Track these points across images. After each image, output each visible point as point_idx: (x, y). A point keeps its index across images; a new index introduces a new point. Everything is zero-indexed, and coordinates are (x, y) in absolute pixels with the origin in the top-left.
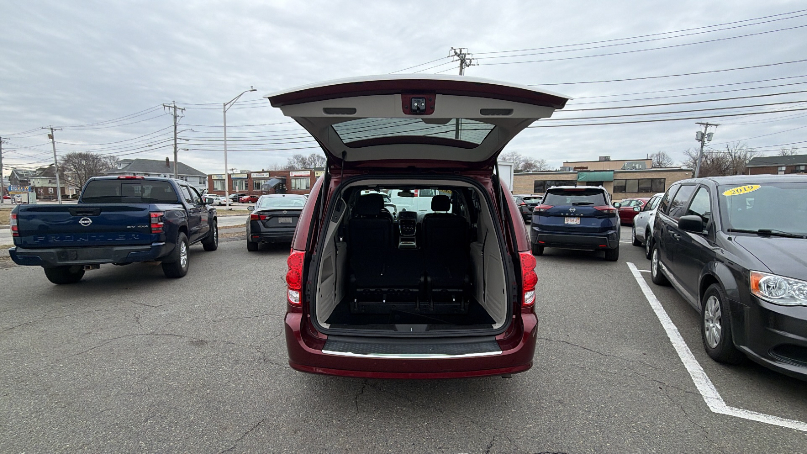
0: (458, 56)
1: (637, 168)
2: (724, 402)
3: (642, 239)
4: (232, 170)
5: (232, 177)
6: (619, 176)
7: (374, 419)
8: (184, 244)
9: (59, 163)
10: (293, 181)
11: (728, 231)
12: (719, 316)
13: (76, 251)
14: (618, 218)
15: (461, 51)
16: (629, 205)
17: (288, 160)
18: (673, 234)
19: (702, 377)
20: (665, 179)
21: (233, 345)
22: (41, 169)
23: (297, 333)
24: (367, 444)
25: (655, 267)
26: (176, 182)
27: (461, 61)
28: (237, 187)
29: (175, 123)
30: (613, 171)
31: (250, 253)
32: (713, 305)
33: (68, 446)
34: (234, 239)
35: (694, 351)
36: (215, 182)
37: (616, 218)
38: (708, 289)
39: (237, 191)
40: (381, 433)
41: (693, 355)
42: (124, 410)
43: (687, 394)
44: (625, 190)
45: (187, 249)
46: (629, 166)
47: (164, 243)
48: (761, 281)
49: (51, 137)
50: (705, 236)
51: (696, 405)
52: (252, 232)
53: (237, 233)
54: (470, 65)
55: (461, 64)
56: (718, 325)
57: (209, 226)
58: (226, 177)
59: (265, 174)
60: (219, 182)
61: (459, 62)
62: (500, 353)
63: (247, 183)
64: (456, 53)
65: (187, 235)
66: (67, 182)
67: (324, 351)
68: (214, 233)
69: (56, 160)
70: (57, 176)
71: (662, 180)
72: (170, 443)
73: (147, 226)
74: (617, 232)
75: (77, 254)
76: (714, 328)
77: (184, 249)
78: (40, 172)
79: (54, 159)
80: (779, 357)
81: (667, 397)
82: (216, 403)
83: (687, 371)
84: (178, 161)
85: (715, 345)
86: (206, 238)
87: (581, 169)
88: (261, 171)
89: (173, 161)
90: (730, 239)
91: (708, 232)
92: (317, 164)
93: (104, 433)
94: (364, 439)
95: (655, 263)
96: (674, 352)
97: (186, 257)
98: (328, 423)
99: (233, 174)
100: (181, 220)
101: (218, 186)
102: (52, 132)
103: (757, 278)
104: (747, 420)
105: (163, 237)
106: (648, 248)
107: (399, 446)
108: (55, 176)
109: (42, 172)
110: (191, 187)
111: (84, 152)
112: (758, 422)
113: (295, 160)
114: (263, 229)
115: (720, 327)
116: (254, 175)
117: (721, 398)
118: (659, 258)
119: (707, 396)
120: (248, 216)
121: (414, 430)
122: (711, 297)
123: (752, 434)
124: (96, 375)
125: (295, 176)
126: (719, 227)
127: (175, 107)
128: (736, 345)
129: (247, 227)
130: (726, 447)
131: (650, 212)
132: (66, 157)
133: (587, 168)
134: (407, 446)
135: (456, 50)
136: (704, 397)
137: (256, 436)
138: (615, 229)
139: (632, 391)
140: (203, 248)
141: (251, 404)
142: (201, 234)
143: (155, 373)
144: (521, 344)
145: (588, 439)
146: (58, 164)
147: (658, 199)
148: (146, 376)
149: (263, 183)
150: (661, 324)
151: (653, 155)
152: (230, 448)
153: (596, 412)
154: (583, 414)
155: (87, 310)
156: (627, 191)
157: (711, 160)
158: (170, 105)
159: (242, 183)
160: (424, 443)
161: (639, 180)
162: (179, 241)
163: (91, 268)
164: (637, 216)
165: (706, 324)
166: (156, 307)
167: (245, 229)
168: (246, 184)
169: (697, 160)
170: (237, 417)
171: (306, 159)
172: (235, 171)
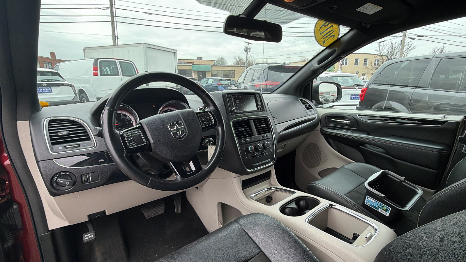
1: (221, 64)
6: (214, 68)
30: (210, 65)
46: (217, 63)
71: (233, 71)
87: (191, 63)
133: (194, 63)
161: (223, 71)
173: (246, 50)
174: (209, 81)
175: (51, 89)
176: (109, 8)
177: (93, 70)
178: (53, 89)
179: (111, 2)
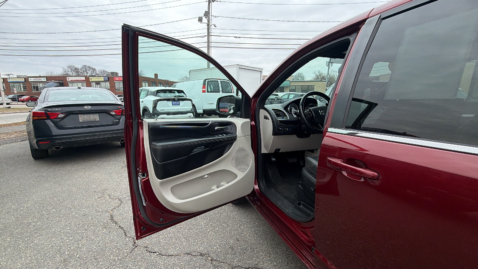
1: (300, 79)
4: (9, 75)
5: (8, 80)
6: (292, 84)
10: (70, 85)
17: (63, 69)
20: (314, 86)
28: (15, 89)
30: (289, 81)
34: (12, 141)
39: (16, 92)
46: (296, 78)
53: (16, 132)
54: (214, 1)
59: (42, 78)
88: (38, 76)
92: (89, 73)
99: (10, 78)
113: (69, 69)
114: (55, 131)
116: (31, 80)
120: (29, 113)
125: (71, 81)
129: (28, 126)
149: (41, 86)
159: (20, 86)
161: (301, 86)
168: (24, 87)
171: (79, 69)
172: (11, 76)
173: (328, 65)
174: (290, 96)
175: (179, 102)
176: (206, 36)
177: (203, 88)
178: (181, 102)
179: (208, 31)
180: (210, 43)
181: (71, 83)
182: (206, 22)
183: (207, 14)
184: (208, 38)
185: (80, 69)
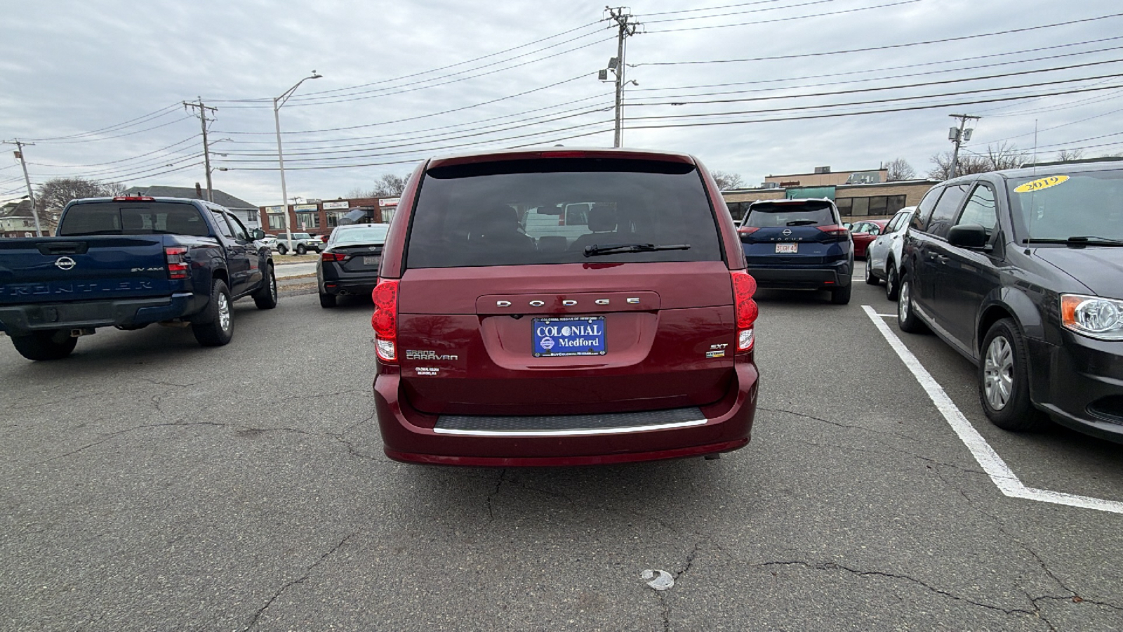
0: (617, 19)
1: (868, 181)
2: (1020, 483)
3: (881, 273)
4: (295, 199)
5: (295, 209)
6: (843, 194)
7: (517, 528)
8: (223, 297)
9: (36, 194)
10: (383, 212)
11: (1025, 242)
12: (1010, 364)
13: (55, 308)
14: (850, 243)
15: (620, 12)
16: (859, 231)
17: (376, 184)
18: (936, 256)
19: (985, 449)
20: (905, 195)
21: (302, 434)
22: (9, 205)
23: (394, 405)
24: (509, 563)
25: (905, 307)
26: (203, 205)
27: (621, 27)
28: (304, 224)
29: (204, 130)
30: (835, 186)
31: (326, 310)
32: (999, 350)
33: (45, 587)
35: (968, 417)
36: (271, 217)
37: (848, 242)
38: (992, 327)
40: (529, 547)
41: (968, 422)
42: (134, 532)
43: (967, 473)
44: (851, 213)
45: (229, 304)
46: (856, 179)
47: (191, 294)
48: (1078, 308)
49: (19, 155)
50: (988, 252)
51: (982, 487)
52: (325, 280)
54: (633, 33)
55: (621, 32)
56: (1007, 377)
57: (261, 273)
58: (285, 210)
59: (342, 203)
60: (277, 217)
61: (618, 28)
62: (704, 421)
63: (317, 217)
64: (613, 15)
65: (227, 284)
66: (52, 223)
67: (438, 431)
68: (270, 283)
69: (30, 190)
70: (35, 213)
71: (902, 197)
72: (206, 576)
73: (161, 268)
74: (848, 263)
75: (57, 313)
76: (1000, 383)
77: (224, 304)
78: (10, 209)
79: (27, 189)
80: (1100, 414)
81: (939, 478)
82: (278, 515)
83: (963, 443)
84: (213, 188)
85: (1001, 405)
86: (258, 290)
87: (789, 185)
88: (337, 199)
89: (206, 187)
90: (1027, 252)
91: (993, 247)
93: (103, 566)
94: (503, 556)
95: (903, 302)
96: (942, 418)
97: (228, 316)
98: (448, 536)
99: (297, 205)
100: (215, 262)
101: (275, 223)
102: (20, 148)
103: (1071, 305)
104: (1057, 505)
105: (188, 285)
106: (890, 285)
107: (556, 563)
108: (32, 215)
109: (13, 210)
110: (229, 214)
111: (72, 178)
112: (1072, 507)
113: (386, 182)
114: (341, 274)
115: (1010, 380)
116: (327, 206)
117: (1015, 477)
118: (911, 294)
119: (994, 474)
120: (319, 259)
121: (576, 540)
122: (997, 340)
123: (1067, 524)
124: (91, 484)
125: (387, 206)
126: (1009, 237)
127: (202, 106)
128: (1036, 403)
130: (1032, 543)
131: (894, 234)
132: (47, 187)
133: (798, 183)
134: (569, 564)
135: (613, 11)
136: (991, 477)
137: (340, 559)
138: (847, 258)
139: (888, 473)
140: (255, 305)
141: (330, 515)
142: (250, 285)
143: (183, 477)
144: (736, 408)
145: (834, 541)
146: (34, 197)
147: (904, 215)
148: (169, 482)
149: (341, 218)
150: (919, 383)
151: (889, 164)
152: (299, 579)
153: (841, 503)
154: (823, 507)
155: (80, 393)
156: (853, 214)
157: (967, 168)
158: (194, 103)
159: (311, 218)
160: (594, 558)
161: (870, 197)
162: (215, 291)
163: (81, 333)
164: (874, 243)
165: (987, 378)
166: (185, 387)
167: (316, 280)
168: (316, 219)
169: (948, 169)
170: (310, 533)
171: (401, 181)
172: (298, 201)
173: (954, 136)
179: (618, 97)
180: (621, 121)
181: (385, 210)
182: (615, 78)
183: (616, 63)
184: (618, 110)
185: (403, 181)
